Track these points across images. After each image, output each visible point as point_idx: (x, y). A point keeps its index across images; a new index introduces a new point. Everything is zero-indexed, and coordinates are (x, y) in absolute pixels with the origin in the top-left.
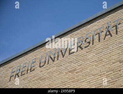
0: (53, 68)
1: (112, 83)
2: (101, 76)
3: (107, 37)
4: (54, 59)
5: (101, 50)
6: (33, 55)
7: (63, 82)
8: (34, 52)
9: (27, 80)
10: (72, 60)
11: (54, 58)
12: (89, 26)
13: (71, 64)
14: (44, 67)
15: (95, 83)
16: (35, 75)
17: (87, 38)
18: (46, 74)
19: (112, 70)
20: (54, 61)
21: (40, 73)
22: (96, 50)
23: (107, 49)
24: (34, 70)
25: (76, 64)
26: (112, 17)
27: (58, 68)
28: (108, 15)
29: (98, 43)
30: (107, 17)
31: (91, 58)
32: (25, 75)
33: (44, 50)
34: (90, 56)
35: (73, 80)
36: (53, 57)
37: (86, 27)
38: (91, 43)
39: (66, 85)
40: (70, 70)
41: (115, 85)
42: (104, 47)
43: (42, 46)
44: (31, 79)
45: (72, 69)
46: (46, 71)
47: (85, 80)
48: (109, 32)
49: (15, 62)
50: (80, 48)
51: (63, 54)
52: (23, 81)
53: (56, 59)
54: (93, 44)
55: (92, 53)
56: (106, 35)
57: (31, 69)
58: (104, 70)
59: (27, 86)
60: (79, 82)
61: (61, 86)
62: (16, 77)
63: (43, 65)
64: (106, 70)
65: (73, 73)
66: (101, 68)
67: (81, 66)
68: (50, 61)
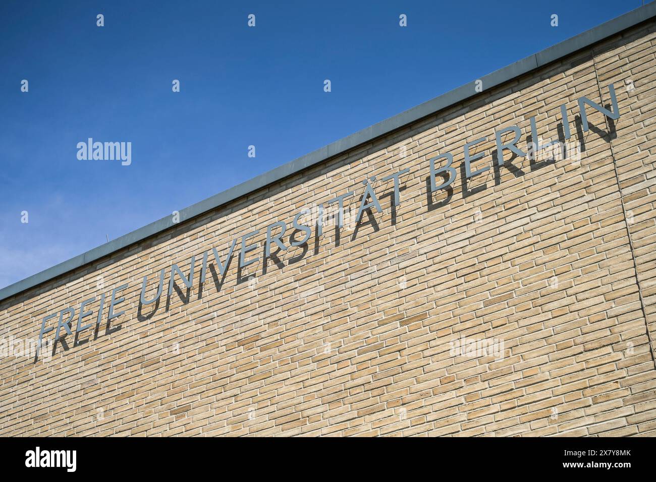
0: (185, 325)
1: (376, 392)
2: (341, 365)
3: (363, 231)
4: (188, 295)
5: (343, 274)
6: (116, 275)
7: (218, 376)
8: (118, 264)
9: (98, 363)
10: (249, 302)
11: (189, 290)
12: (304, 187)
13: (243, 317)
14: (153, 319)
15: (321, 386)
16: (124, 348)
17: (297, 231)
18: (161, 346)
19: (377, 348)
20: (186, 301)
21: (141, 341)
22: (327, 273)
23: (362, 273)
24: (119, 328)
25: (262, 316)
26: (379, 160)
27: (199, 326)
28: (368, 154)
29: (335, 250)
30: (365, 159)
31: (311, 298)
32: (90, 344)
33: (153, 260)
34: (306, 293)
35: (249, 373)
36: (183, 286)
37: (295, 189)
38: (312, 246)
39: (227, 387)
40: (239, 337)
41: (384, 398)
42: (353, 263)
43: (148, 242)
44: (110, 359)
45: (248, 334)
46: (161, 334)
47: (288, 374)
48: (370, 213)
49: (54, 296)
50: (275, 263)
51: (216, 280)
52: (80, 364)
53: (193, 296)
54: (316, 252)
55: (314, 284)
56: (359, 224)
57: (108, 325)
58: (349, 346)
59: (96, 384)
60: (271, 380)
61: (212, 391)
62: (58, 350)
63: (150, 312)
64: (358, 346)
65: (250, 348)
66: (341, 338)
67: (277, 327)
68: (175, 299)
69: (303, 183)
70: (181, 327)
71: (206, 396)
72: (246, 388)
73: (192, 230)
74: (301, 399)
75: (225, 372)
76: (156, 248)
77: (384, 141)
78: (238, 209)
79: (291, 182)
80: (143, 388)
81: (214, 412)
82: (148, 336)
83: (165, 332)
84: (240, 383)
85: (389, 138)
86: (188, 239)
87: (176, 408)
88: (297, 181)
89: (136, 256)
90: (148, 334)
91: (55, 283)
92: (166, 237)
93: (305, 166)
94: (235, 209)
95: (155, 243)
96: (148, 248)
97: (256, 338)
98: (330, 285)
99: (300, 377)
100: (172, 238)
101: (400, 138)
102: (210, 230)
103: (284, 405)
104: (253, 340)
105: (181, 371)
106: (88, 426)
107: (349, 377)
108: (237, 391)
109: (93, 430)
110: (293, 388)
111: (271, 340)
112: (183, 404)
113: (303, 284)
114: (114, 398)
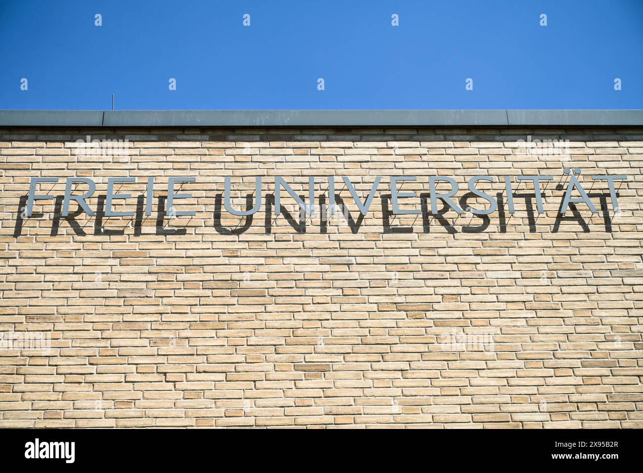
0: (304, 261)
1: (614, 415)
2: (559, 372)
3: (564, 226)
4: (303, 223)
5: (545, 266)
6: (164, 159)
7: (370, 339)
8: (166, 144)
9: (146, 269)
10: (406, 260)
12: (474, 147)
14: (243, 237)
15: (534, 390)
16: (196, 261)
17: (472, 195)
18: (264, 276)
19: (607, 366)
20: (301, 228)
21: (226, 261)
22: (521, 259)
23: (574, 274)
24: (182, 232)
25: (429, 283)
27: (327, 268)
29: (529, 235)
31: (502, 282)
32: (126, 238)
33: (232, 159)
34: (497, 272)
35: (423, 348)
36: (291, 209)
37: (458, 144)
38: (495, 222)
39: (387, 357)
40: (398, 299)
42: (557, 258)
43: (220, 133)
44: (171, 269)
45: (410, 299)
46: (262, 261)
47: (483, 365)
48: (573, 207)
49: (41, 152)
50: (442, 225)
51: (348, 217)
52: (111, 262)
53: (312, 226)
54: (503, 230)
55: (505, 267)
56: (560, 217)
57: (160, 223)
58: (569, 353)
59: (147, 296)
60: (457, 364)
61: (364, 356)
62: (61, 230)
63: (237, 226)
64: (582, 357)
65: (417, 317)
66: (555, 341)
67: (457, 303)
68: (279, 222)
69: (470, 141)
70: (296, 260)
71: (354, 359)
72: (419, 365)
73: (295, 141)
74: (507, 399)
75: (383, 337)
76: (233, 144)
77: (580, 132)
78: (371, 139)
79: (453, 135)
80: (239, 324)
81: (369, 383)
82: (237, 257)
83: (268, 259)
84: (409, 357)
85: (588, 132)
86: (290, 151)
87: (304, 363)
88: (461, 136)
89: (198, 144)
90: (239, 254)
91: (42, 134)
92: (251, 136)
93: (476, 123)
94: (365, 137)
95: (231, 137)
96: (221, 141)
97: (425, 308)
98: (529, 274)
99: (502, 372)
100: (262, 140)
101: (602, 137)
102: (327, 151)
103: (483, 400)
104: (421, 308)
105: (304, 318)
106: (141, 351)
107: (572, 389)
108: (405, 366)
109: (152, 358)
110: (493, 382)
111: (450, 316)
112: (314, 360)
113: (487, 261)
114: (188, 325)
